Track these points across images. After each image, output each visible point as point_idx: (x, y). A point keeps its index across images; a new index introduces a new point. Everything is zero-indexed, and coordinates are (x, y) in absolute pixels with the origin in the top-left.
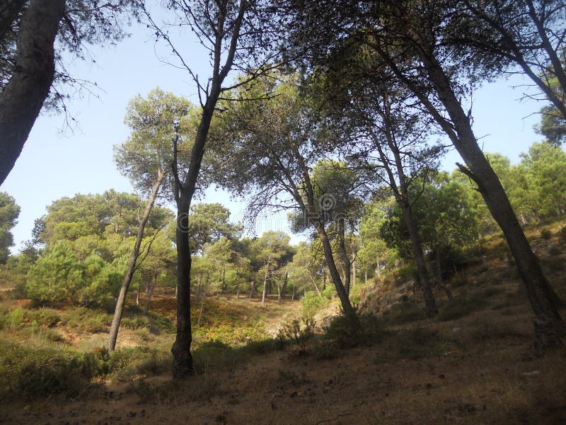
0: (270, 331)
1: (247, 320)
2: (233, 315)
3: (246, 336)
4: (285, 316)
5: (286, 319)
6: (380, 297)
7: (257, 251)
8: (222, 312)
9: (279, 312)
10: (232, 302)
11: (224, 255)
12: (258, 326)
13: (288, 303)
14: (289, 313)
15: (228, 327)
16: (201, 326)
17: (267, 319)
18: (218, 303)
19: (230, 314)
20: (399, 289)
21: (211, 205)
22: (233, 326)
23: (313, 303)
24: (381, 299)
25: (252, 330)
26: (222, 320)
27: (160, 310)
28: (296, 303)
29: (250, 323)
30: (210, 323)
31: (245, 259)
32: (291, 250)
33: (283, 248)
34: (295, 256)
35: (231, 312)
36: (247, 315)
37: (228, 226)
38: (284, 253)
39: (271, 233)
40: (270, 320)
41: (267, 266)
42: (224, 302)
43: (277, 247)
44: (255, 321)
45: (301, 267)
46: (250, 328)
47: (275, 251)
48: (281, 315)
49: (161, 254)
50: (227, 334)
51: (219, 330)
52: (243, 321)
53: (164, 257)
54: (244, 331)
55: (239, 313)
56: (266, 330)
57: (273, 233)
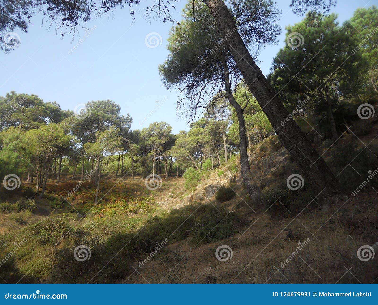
0: (160, 203)
1: (140, 195)
2: (128, 192)
3: (139, 208)
4: (171, 189)
5: (172, 192)
6: (259, 162)
7: (145, 139)
8: (117, 190)
9: (166, 187)
10: (127, 182)
11: (114, 141)
12: (150, 200)
13: (174, 179)
14: (175, 187)
15: (124, 203)
16: (99, 203)
17: (157, 193)
18: (115, 183)
19: (125, 191)
20: (280, 152)
21: (103, 101)
22: (128, 201)
23: (194, 177)
24: (261, 164)
25: (144, 203)
26: (117, 197)
27: (61, 192)
28: (180, 179)
29: (143, 197)
30: (107, 201)
31: (135, 145)
32: (173, 137)
33: (167, 136)
34: (176, 141)
35: (126, 190)
36: (140, 191)
37: (119, 118)
38: (167, 139)
39: (156, 124)
40: (159, 193)
41: (154, 150)
42: (120, 182)
43: (162, 134)
44: (146, 196)
45: (182, 149)
46: (143, 202)
47: (160, 138)
48: (168, 189)
49: (50, 141)
50: (122, 208)
51: (115, 206)
52: (136, 196)
53: (53, 143)
54: (137, 204)
55: (132, 190)
56: (157, 202)
57: (158, 124)
